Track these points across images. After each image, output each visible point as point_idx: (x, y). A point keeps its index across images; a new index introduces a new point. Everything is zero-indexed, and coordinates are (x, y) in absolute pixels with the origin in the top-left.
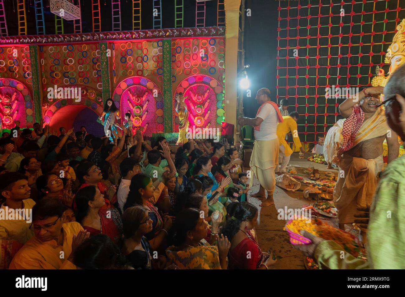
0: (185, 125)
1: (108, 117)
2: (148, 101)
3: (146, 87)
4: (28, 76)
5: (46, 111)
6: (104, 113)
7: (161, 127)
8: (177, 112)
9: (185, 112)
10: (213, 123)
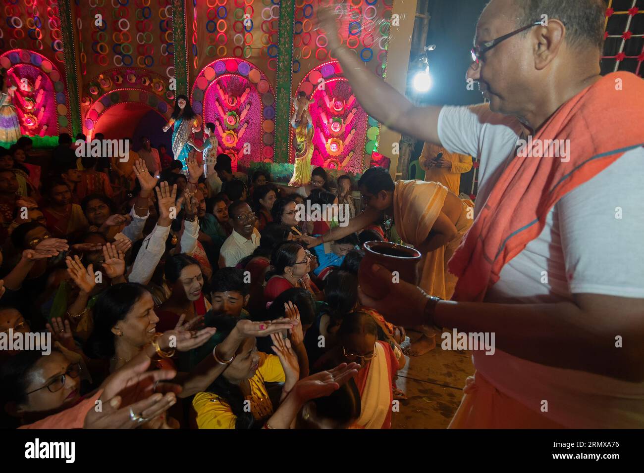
0: (305, 152)
1: (178, 128)
2: (250, 103)
3: (247, 78)
4: (59, 48)
5: (88, 111)
6: (172, 121)
7: (268, 151)
8: (295, 127)
9: (309, 127)
10: (358, 151)
